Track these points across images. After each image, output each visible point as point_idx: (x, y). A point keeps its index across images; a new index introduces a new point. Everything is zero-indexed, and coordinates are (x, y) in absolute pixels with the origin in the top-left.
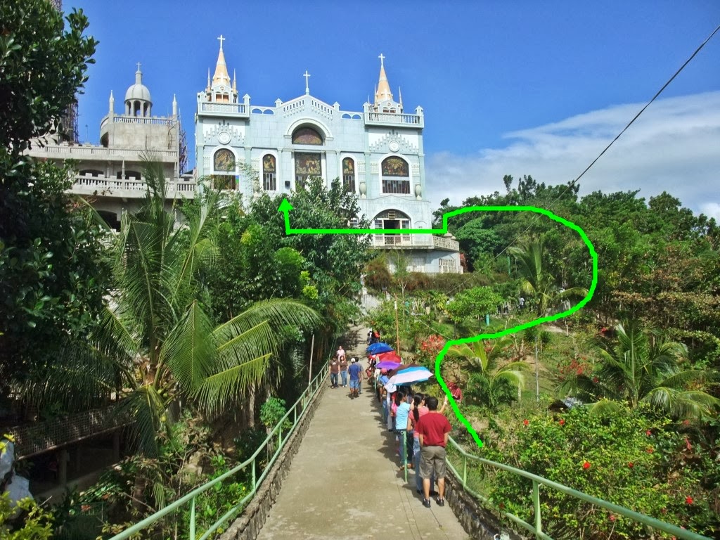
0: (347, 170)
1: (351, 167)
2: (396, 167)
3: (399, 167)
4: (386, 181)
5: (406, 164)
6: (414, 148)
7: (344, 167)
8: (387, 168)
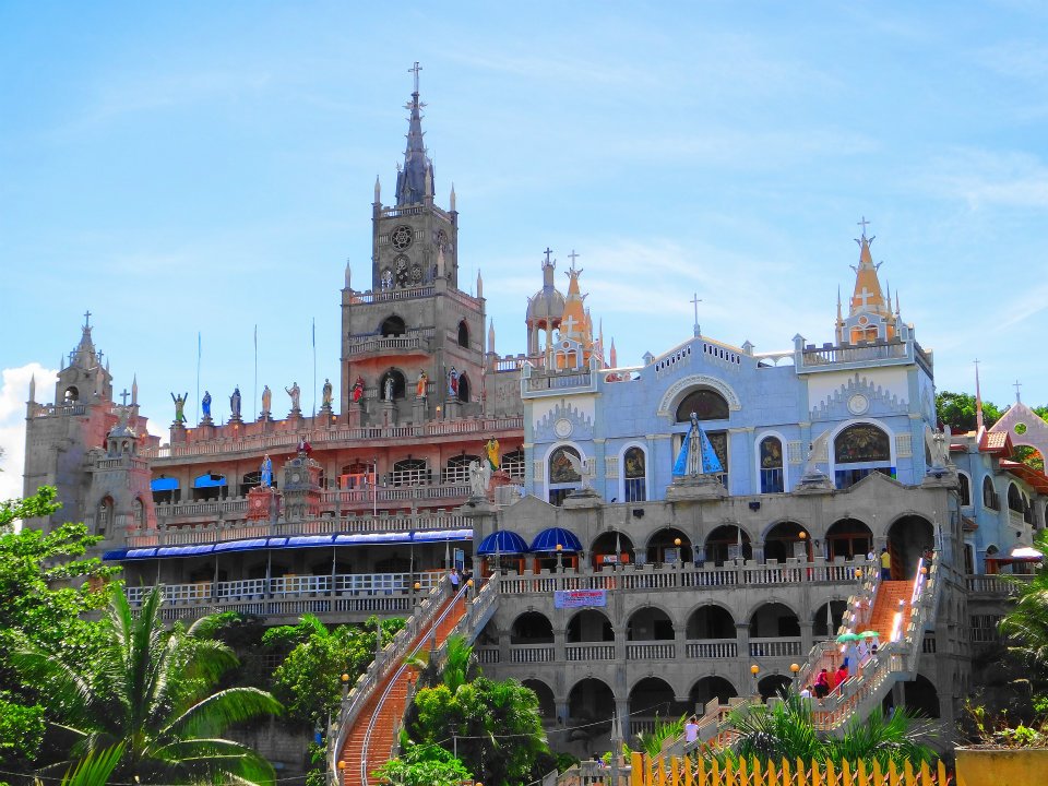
0: (770, 459)
1: (776, 454)
2: (863, 445)
3: (869, 444)
4: (843, 472)
5: (884, 437)
6: (899, 403)
7: (764, 454)
8: (845, 449)
